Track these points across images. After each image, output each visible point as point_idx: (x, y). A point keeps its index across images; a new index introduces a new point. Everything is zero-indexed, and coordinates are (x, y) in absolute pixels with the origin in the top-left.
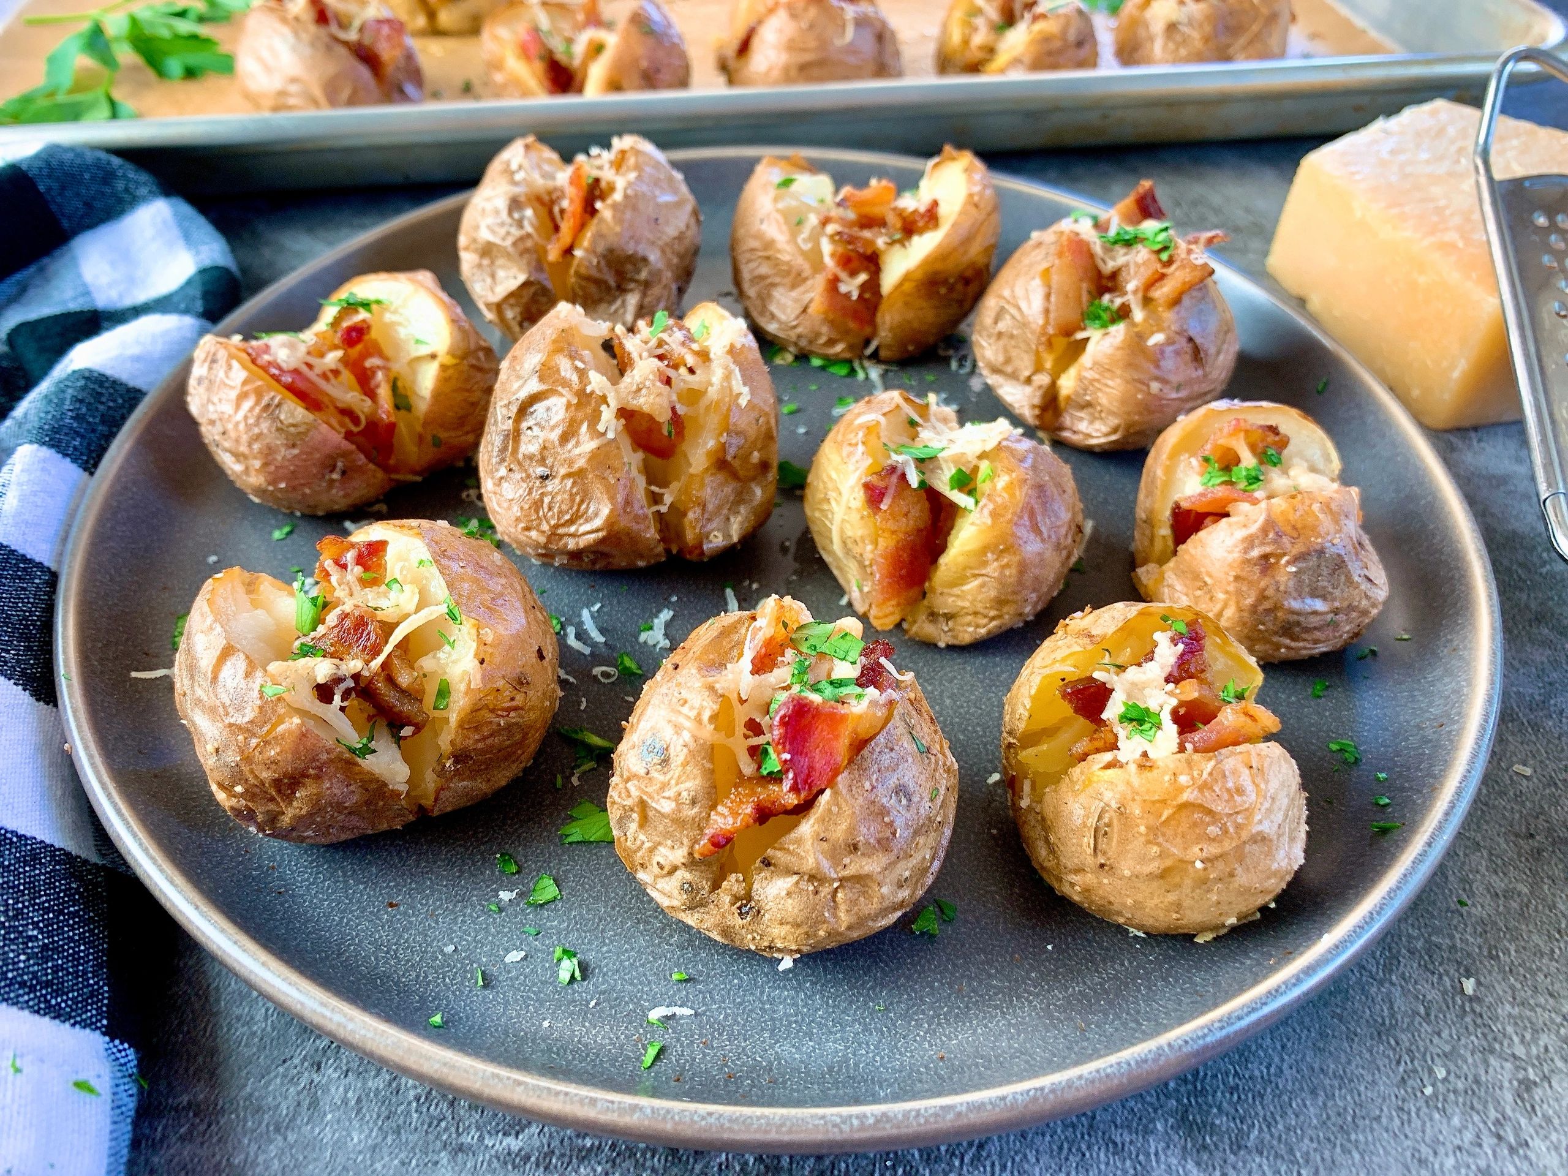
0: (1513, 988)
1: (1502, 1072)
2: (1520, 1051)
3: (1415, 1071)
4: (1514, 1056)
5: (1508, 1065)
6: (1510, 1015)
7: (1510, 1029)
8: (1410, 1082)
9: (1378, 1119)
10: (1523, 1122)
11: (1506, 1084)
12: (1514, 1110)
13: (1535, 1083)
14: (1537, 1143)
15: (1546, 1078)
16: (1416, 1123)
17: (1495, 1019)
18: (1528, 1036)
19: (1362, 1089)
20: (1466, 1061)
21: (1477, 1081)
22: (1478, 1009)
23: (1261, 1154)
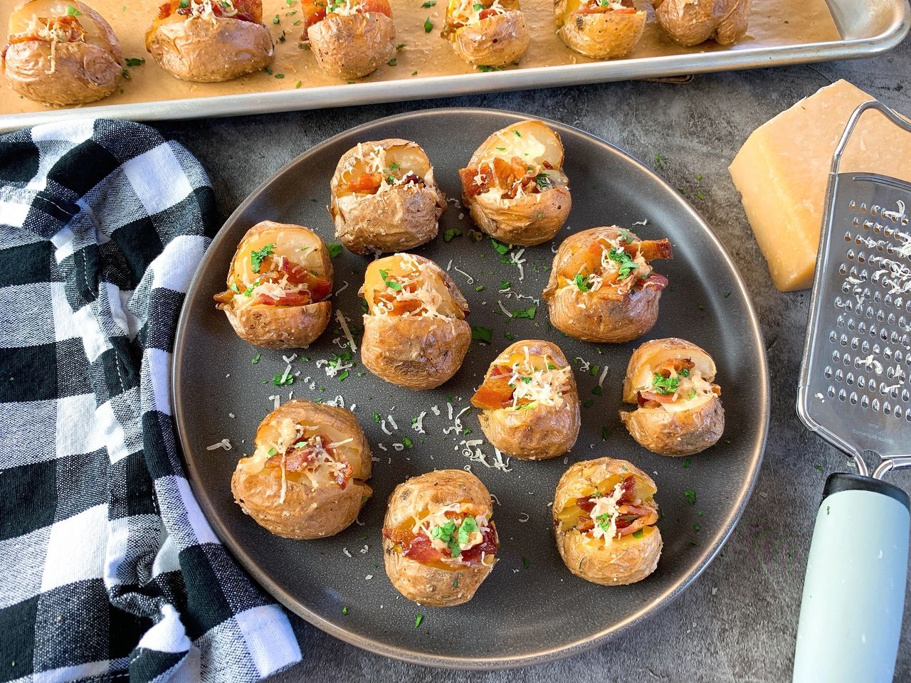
0: (730, 593)
1: (717, 625)
2: (725, 617)
3: (686, 623)
4: (722, 619)
5: (720, 623)
6: (726, 603)
7: (724, 609)
8: (683, 628)
9: (668, 641)
10: (718, 644)
11: (717, 630)
12: (716, 640)
13: (727, 630)
14: (721, 653)
15: (732, 628)
16: (681, 643)
17: (720, 604)
18: (730, 612)
19: (666, 629)
20: (704, 620)
21: (707, 628)
22: (715, 600)
23: (625, 652)
